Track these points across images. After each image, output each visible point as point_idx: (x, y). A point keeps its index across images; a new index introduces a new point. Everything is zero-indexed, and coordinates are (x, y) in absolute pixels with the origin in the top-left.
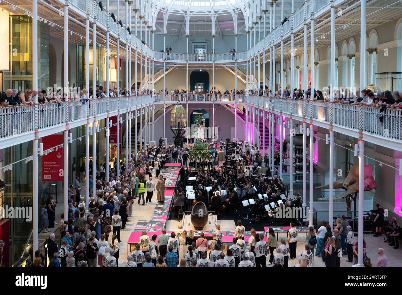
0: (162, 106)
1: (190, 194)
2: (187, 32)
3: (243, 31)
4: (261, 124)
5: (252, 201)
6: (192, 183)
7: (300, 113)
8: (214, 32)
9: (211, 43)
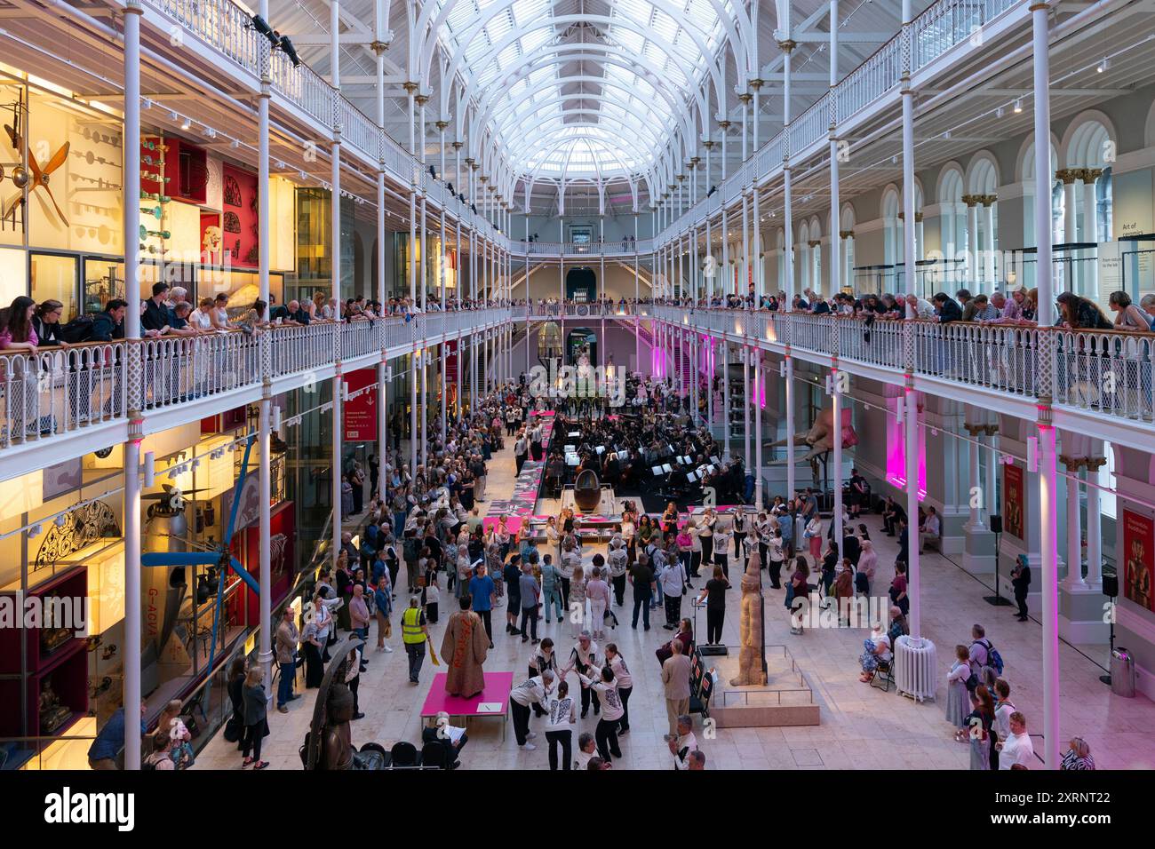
0: (524, 323)
1: (572, 457)
2: (562, 210)
3: (647, 207)
4: (677, 349)
5: (667, 467)
6: (574, 441)
7: (739, 331)
8: (602, 210)
9: (598, 226)
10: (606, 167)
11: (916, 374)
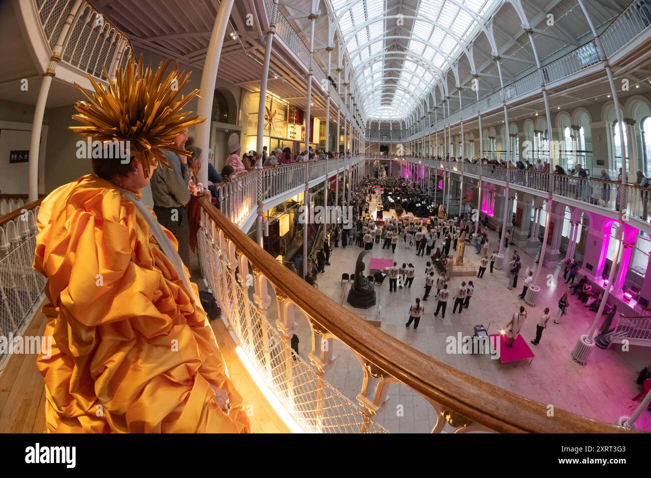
0: (368, 160)
1: (391, 200)
2: (379, 129)
3: (405, 129)
5: (420, 204)
6: (390, 195)
7: (442, 166)
8: (391, 129)
9: (390, 134)
10: (392, 117)
11: (509, 183)
